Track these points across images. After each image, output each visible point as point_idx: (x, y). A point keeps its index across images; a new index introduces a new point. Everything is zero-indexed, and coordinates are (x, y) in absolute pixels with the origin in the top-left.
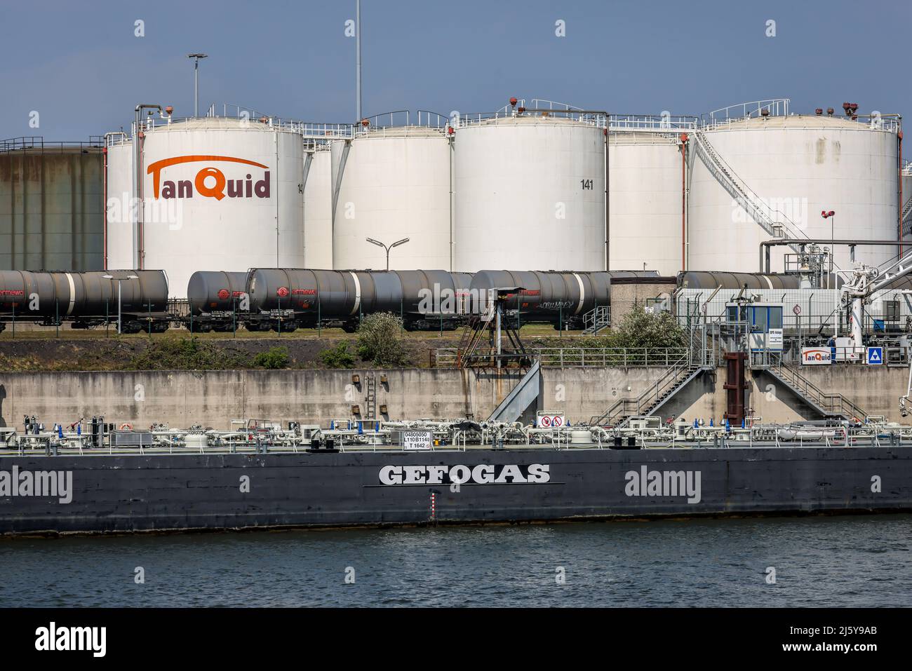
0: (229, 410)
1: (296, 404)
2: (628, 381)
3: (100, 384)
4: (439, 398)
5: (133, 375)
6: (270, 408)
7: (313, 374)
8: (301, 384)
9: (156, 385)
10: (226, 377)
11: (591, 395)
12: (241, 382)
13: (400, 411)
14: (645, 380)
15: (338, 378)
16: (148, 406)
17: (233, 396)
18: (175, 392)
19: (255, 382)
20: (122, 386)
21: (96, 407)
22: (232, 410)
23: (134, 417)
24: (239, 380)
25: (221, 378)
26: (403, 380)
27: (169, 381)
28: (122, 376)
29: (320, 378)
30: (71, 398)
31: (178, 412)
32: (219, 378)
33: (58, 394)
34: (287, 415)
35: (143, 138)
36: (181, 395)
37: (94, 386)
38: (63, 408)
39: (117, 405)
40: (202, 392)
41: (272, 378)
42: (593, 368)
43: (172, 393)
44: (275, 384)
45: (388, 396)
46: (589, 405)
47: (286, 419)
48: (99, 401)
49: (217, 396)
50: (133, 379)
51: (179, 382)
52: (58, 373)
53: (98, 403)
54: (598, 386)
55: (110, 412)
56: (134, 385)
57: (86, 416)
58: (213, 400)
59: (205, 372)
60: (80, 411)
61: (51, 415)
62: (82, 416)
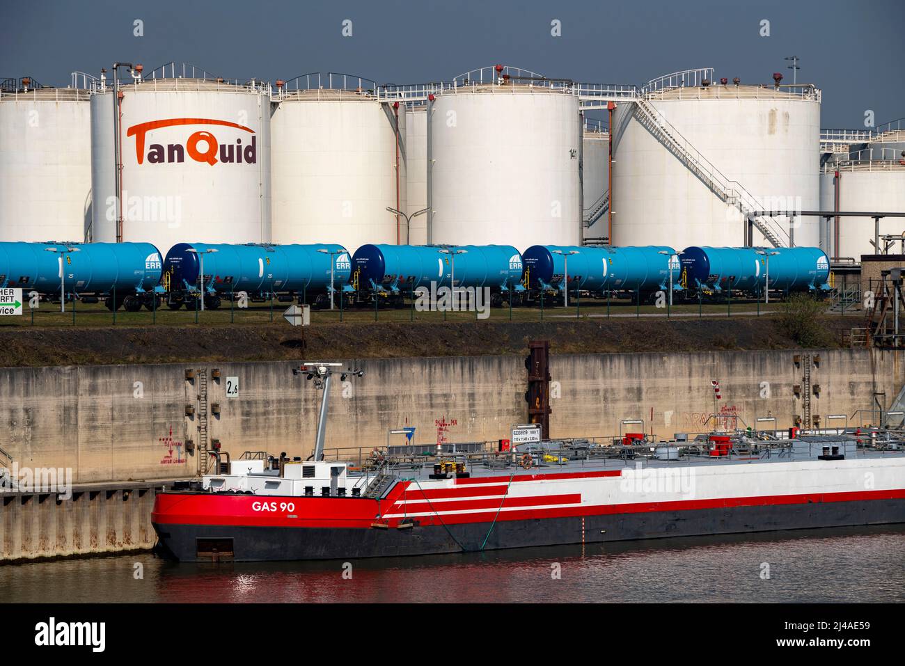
0: (707, 392)
1: (754, 385)
3: (615, 366)
4: (855, 377)
5: (639, 357)
6: (735, 389)
7: (765, 355)
8: (757, 364)
9: (655, 366)
10: (704, 359)
12: (715, 364)
13: (827, 391)
15: (784, 359)
16: (650, 388)
17: (709, 376)
18: (668, 373)
19: (725, 363)
20: (631, 368)
21: (612, 390)
22: (709, 392)
23: (639, 399)
24: (714, 362)
25: (701, 359)
26: (829, 360)
27: (664, 363)
28: (631, 358)
29: (771, 358)
30: (595, 381)
31: (671, 392)
32: (699, 360)
33: (586, 377)
34: (747, 396)
35: (121, 98)
36: (673, 377)
38: (589, 391)
39: (627, 387)
40: (687, 374)
41: (737, 358)
43: (666, 375)
44: (739, 365)
45: (819, 376)
47: (747, 400)
48: (615, 383)
49: (697, 378)
50: (639, 360)
51: (671, 364)
53: (614, 386)
55: (623, 394)
56: (639, 367)
57: (605, 399)
58: (696, 381)
59: (690, 354)
60: (601, 393)
61: (581, 397)
62: (602, 399)
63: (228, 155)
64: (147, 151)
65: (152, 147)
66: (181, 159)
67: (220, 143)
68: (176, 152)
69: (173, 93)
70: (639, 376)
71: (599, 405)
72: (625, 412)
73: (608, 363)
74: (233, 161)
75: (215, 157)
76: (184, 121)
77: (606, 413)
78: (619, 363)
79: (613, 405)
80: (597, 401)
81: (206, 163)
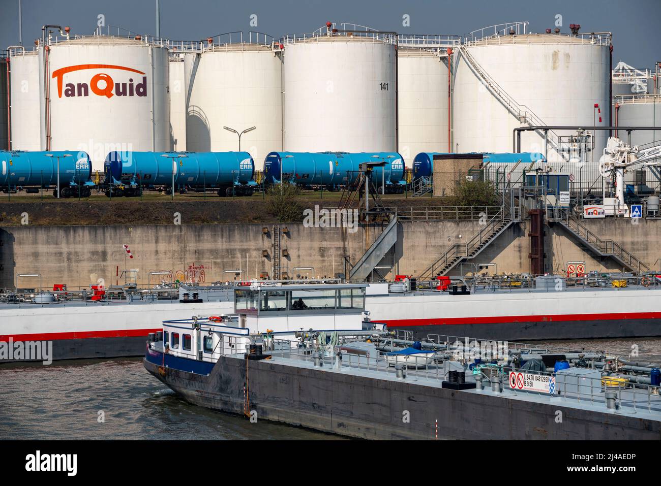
0: (174, 254)
1: (222, 249)
2: (459, 231)
3: (79, 235)
4: (325, 244)
5: (104, 228)
6: (203, 252)
7: (234, 227)
8: (226, 234)
9: (120, 235)
10: (171, 229)
11: (433, 242)
12: (183, 233)
13: (297, 254)
14: (471, 230)
15: (253, 230)
16: (115, 252)
17: (177, 243)
18: (134, 241)
19: (192, 233)
20: (96, 237)
21: (76, 253)
22: (176, 254)
23: (104, 259)
24: (181, 231)
25: (168, 230)
26: (299, 231)
27: (130, 232)
28: (95, 229)
29: (240, 229)
30: (58, 246)
31: (136, 255)
32: (166, 231)
33: (48, 243)
34: (216, 258)
35: (49, 50)
36: (139, 243)
37: (75, 237)
38: (52, 253)
39: (91, 251)
40: (154, 241)
41: (205, 230)
42: (434, 221)
43: (132, 241)
44: (207, 235)
45: (289, 243)
46: (431, 249)
47: (215, 261)
48: (79, 248)
49: (165, 244)
50: (104, 231)
51: (137, 233)
52: (47, 227)
53: (78, 250)
54: (438, 235)
55: (87, 256)
56: (104, 236)
57: (69, 259)
58: (162, 246)
59: (157, 226)
60: (65, 255)
61: (43, 259)
62: (66, 260)
63: (122, 91)
64: (64, 88)
65: (67, 85)
66: (86, 94)
67: (115, 83)
68: (83, 89)
69: (80, 46)
70: (104, 242)
71: (62, 264)
72: (90, 269)
73: (72, 233)
74: (126, 95)
75: (112, 92)
76: (88, 67)
77: (70, 270)
78: (83, 233)
79: (77, 264)
80: (60, 261)
81: (105, 97)
